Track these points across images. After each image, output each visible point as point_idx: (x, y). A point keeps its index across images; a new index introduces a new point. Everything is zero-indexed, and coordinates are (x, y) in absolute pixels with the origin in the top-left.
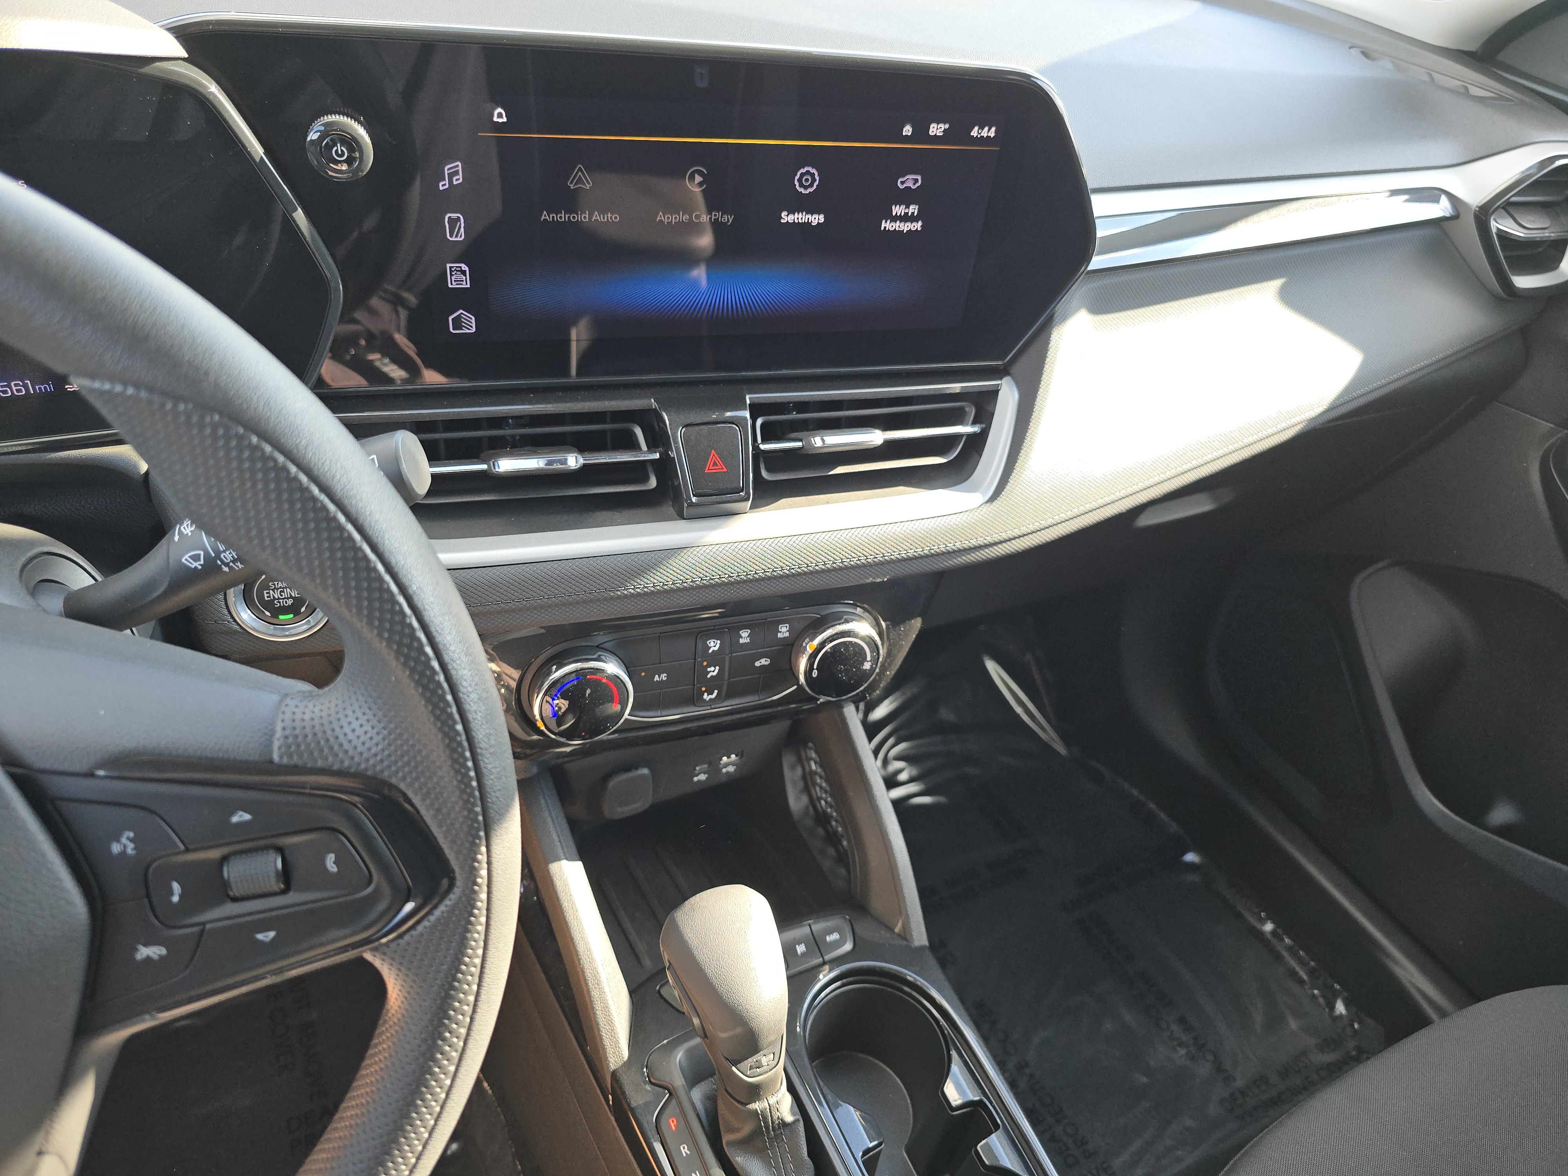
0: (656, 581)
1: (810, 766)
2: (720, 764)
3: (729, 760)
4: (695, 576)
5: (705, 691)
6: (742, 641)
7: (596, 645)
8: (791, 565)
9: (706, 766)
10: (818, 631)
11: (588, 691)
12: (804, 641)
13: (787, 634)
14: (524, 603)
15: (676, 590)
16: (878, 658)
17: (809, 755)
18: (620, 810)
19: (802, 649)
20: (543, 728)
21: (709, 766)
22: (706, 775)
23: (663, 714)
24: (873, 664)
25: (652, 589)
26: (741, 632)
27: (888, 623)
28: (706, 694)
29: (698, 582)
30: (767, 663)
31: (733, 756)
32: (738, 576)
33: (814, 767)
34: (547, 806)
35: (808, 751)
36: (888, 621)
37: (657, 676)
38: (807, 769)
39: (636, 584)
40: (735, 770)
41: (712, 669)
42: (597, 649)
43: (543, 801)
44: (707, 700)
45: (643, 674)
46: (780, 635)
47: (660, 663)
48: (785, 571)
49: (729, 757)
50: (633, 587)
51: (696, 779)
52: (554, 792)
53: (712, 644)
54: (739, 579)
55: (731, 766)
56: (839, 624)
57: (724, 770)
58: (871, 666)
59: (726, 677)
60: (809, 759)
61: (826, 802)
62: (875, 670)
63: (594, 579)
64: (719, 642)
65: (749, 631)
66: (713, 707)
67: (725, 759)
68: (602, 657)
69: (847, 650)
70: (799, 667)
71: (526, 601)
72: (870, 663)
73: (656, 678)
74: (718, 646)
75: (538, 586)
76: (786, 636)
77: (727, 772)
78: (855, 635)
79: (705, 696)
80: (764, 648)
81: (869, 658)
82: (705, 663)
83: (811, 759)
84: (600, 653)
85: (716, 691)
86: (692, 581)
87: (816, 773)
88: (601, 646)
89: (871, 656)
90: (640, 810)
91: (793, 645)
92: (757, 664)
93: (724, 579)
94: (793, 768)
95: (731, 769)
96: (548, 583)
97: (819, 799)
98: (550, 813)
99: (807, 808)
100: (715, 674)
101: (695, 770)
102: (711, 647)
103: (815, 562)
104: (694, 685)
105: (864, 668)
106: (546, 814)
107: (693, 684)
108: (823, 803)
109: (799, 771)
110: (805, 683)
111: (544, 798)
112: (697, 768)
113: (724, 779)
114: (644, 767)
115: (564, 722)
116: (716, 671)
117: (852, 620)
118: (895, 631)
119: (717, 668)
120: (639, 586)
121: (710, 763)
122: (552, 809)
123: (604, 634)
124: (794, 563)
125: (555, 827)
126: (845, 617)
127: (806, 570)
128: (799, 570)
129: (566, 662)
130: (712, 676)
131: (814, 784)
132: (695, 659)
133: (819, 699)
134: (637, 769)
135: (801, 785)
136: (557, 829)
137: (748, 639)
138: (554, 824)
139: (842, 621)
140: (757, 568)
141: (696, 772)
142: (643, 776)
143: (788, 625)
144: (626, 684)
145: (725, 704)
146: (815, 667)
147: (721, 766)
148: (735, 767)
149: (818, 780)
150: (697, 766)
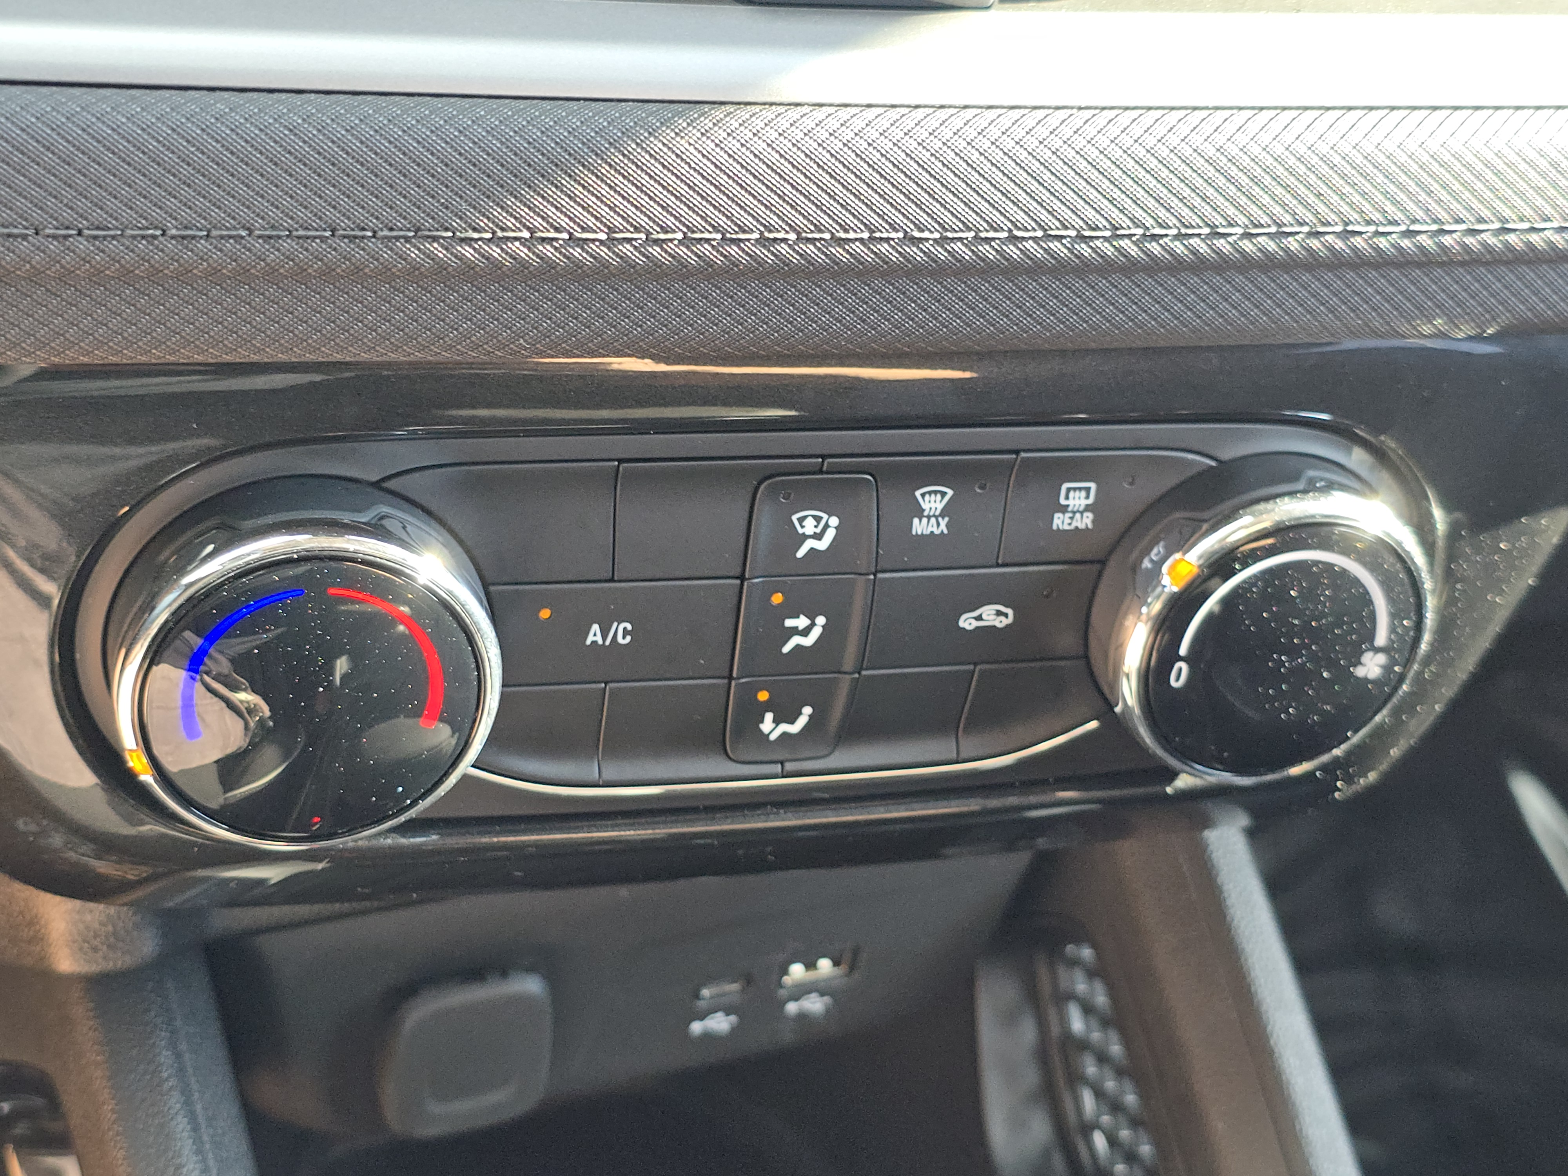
0: (618, 222)
1: (1064, 1021)
2: (780, 985)
3: (812, 975)
4: (774, 220)
5: (767, 706)
6: (919, 527)
7: (374, 478)
8: (1149, 222)
9: (735, 987)
10: (1206, 515)
11: (342, 665)
12: (1147, 551)
13: (1086, 521)
14: (82, 244)
15: (699, 270)
16: (1417, 640)
17: (1063, 984)
18: (435, 1108)
19: (1140, 578)
20: (147, 777)
21: (743, 990)
22: (733, 1018)
23: (609, 774)
24: (1393, 662)
25: (604, 252)
26: (918, 493)
27: (1458, 515)
28: (769, 717)
29: (783, 248)
30: (1000, 623)
31: (825, 965)
32: (942, 241)
33: (1077, 1024)
34: (181, 1071)
35: (1062, 972)
36: (1457, 509)
37: (596, 627)
38: (1055, 1030)
39: (538, 222)
40: (828, 1011)
41: (802, 622)
42: (376, 492)
43: (165, 1057)
44: (773, 737)
45: (545, 614)
46: (1060, 521)
47: (612, 580)
48: (1125, 243)
49: (811, 965)
50: (526, 234)
51: (697, 1027)
52: (214, 1029)
53: (809, 527)
54: (942, 255)
55: (814, 995)
56: (1291, 494)
57: (792, 1008)
58: (1387, 669)
59: (849, 661)
60: (1063, 998)
61: (1112, 1141)
62: (1395, 689)
63: (372, 180)
64: (834, 521)
65: (950, 492)
66: (789, 767)
67: (797, 970)
68: (386, 522)
69: (1309, 595)
70: (1120, 648)
71: (90, 238)
72: (1381, 658)
73: (594, 635)
74: (830, 534)
75: (141, 182)
76: (1082, 526)
77: (803, 1017)
78: (1346, 546)
79: (767, 725)
80: (998, 565)
81: (1381, 638)
82: (777, 599)
83: (1072, 996)
84: (385, 509)
85: (807, 710)
86: (762, 241)
87: (1083, 1045)
88: (391, 484)
89: (1393, 630)
90: (506, 1115)
91: (1103, 563)
92: (967, 622)
93: (884, 247)
94: (1010, 1020)
95: (815, 1004)
96: (185, 171)
97: (1087, 1129)
98: (188, 1103)
99: (1046, 1154)
100: (808, 641)
101: (697, 996)
102: (805, 537)
103: (1242, 220)
104: (730, 677)
105: (1360, 672)
106: (175, 1102)
107: (726, 674)
108: (1099, 1141)
109: (1028, 1032)
110: (1137, 711)
111: (173, 1045)
112: (706, 992)
113: (788, 1037)
114: (531, 969)
115: (244, 772)
116: (816, 632)
117: (1330, 486)
118: (1478, 550)
119: (821, 620)
120: (552, 234)
121: (748, 980)
122: (195, 1087)
123: (413, 437)
124: (1162, 213)
125: (199, 1152)
126: (1311, 473)
127: (1203, 249)
128: (1179, 247)
129: (249, 524)
130: (798, 647)
131: (1075, 1079)
132: (742, 578)
133: (1173, 775)
134: (504, 974)
135: (1031, 1077)
136: (204, 1160)
137: (943, 523)
138: (198, 1141)
139: (1301, 486)
140: (1021, 216)
141: (701, 1004)
142: (522, 1001)
143: (1093, 486)
144: (477, 637)
145: (838, 759)
146: (1183, 651)
147: (782, 992)
148: (827, 999)
149: (1091, 1069)
150: (704, 985)
